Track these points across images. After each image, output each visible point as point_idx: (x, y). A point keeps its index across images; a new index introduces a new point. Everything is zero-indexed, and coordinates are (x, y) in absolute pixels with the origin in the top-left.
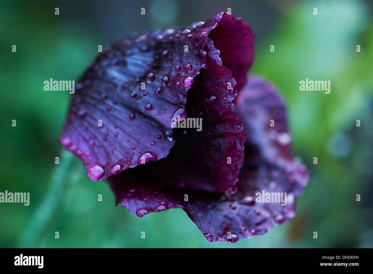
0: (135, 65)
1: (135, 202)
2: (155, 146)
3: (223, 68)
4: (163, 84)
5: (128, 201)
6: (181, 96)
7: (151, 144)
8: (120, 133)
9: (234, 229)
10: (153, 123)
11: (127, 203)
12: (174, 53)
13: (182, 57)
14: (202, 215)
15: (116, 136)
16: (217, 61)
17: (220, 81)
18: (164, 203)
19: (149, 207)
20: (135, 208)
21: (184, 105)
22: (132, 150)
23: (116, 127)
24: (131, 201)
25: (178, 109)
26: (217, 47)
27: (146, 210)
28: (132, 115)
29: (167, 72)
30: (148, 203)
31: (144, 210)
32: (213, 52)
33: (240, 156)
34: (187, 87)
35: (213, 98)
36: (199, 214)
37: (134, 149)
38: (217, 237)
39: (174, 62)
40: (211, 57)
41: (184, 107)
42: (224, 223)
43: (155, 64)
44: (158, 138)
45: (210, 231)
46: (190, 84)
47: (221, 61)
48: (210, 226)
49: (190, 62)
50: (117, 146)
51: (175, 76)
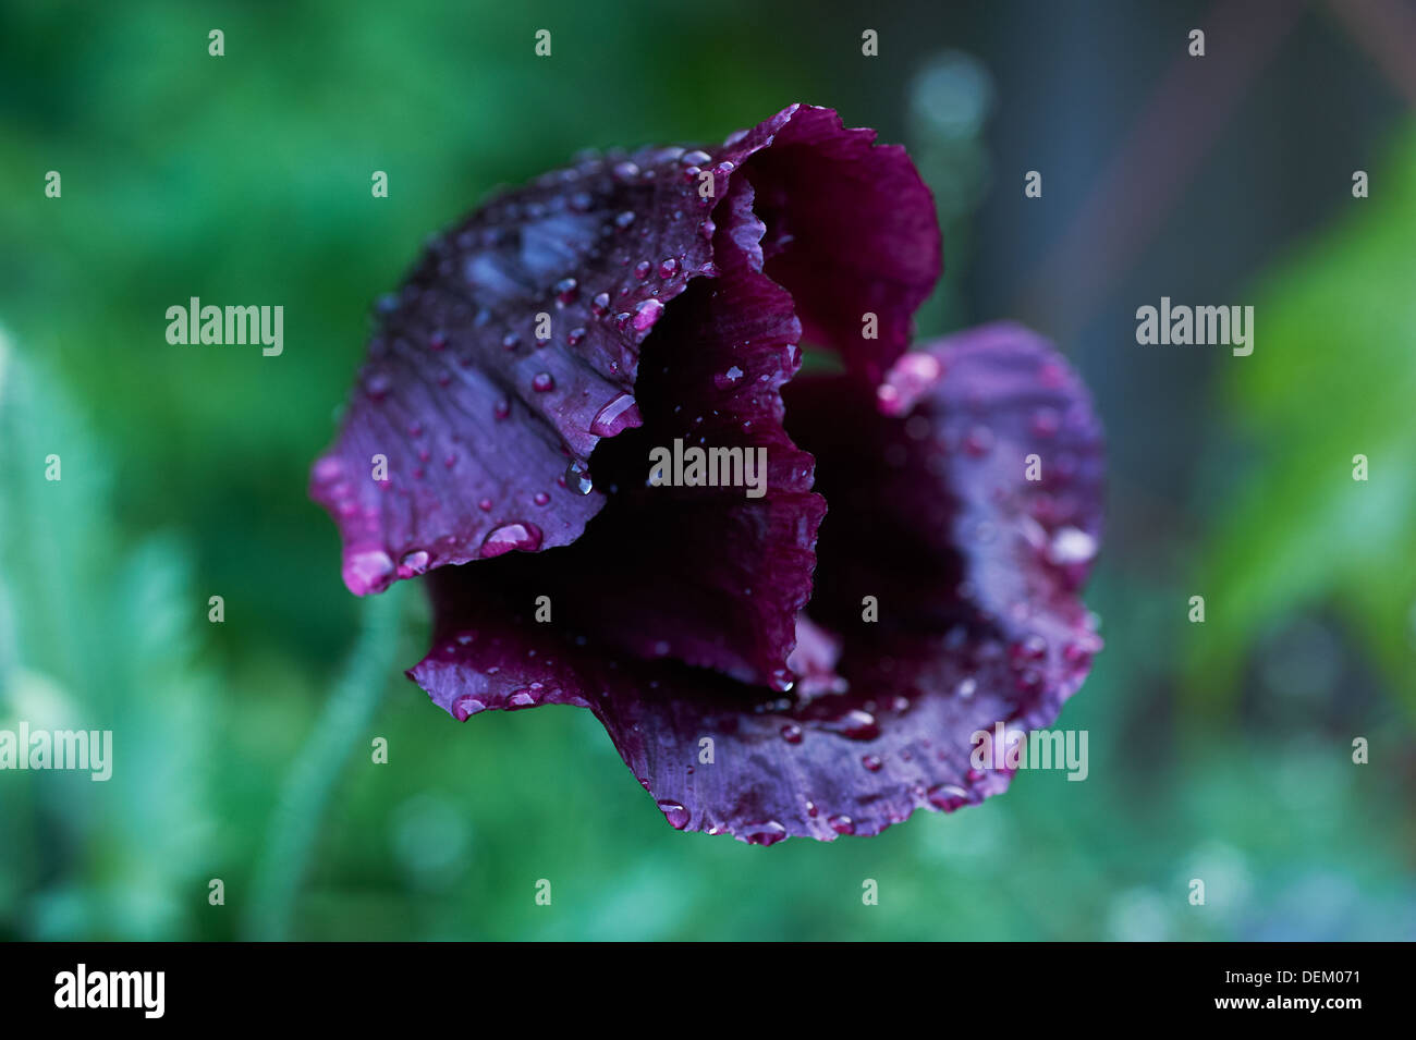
0: (545, 248)
1: (458, 673)
2: (547, 507)
3: (766, 282)
4: (593, 315)
5: (437, 667)
6: (628, 357)
7: (536, 501)
8: (464, 457)
9: (777, 805)
10: (549, 435)
11: (431, 673)
12: (647, 222)
13: (663, 236)
14: (671, 743)
15: (450, 466)
16: (750, 256)
17: (760, 321)
18: (541, 686)
19: (494, 695)
20: (453, 692)
21: (630, 384)
22: (480, 513)
23: (456, 439)
24: (446, 667)
25: (618, 397)
26: (761, 212)
27: (482, 702)
28: (502, 406)
29: (613, 281)
30: (498, 681)
31: (479, 703)
32: (744, 227)
33: (803, 569)
34: (641, 331)
35: (734, 374)
36: (661, 740)
37: (487, 510)
38: (704, 819)
39: (641, 251)
40: (737, 242)
41: (632, 390)
42: (743, 778)
43: (595, 254)
44: (560, 483)
45: (683, 797)
46: (651, 320)
47: (761, 258)
48: (690, 781)
49: (678, 254)
50: (445, 495)
51: (631, 293)
